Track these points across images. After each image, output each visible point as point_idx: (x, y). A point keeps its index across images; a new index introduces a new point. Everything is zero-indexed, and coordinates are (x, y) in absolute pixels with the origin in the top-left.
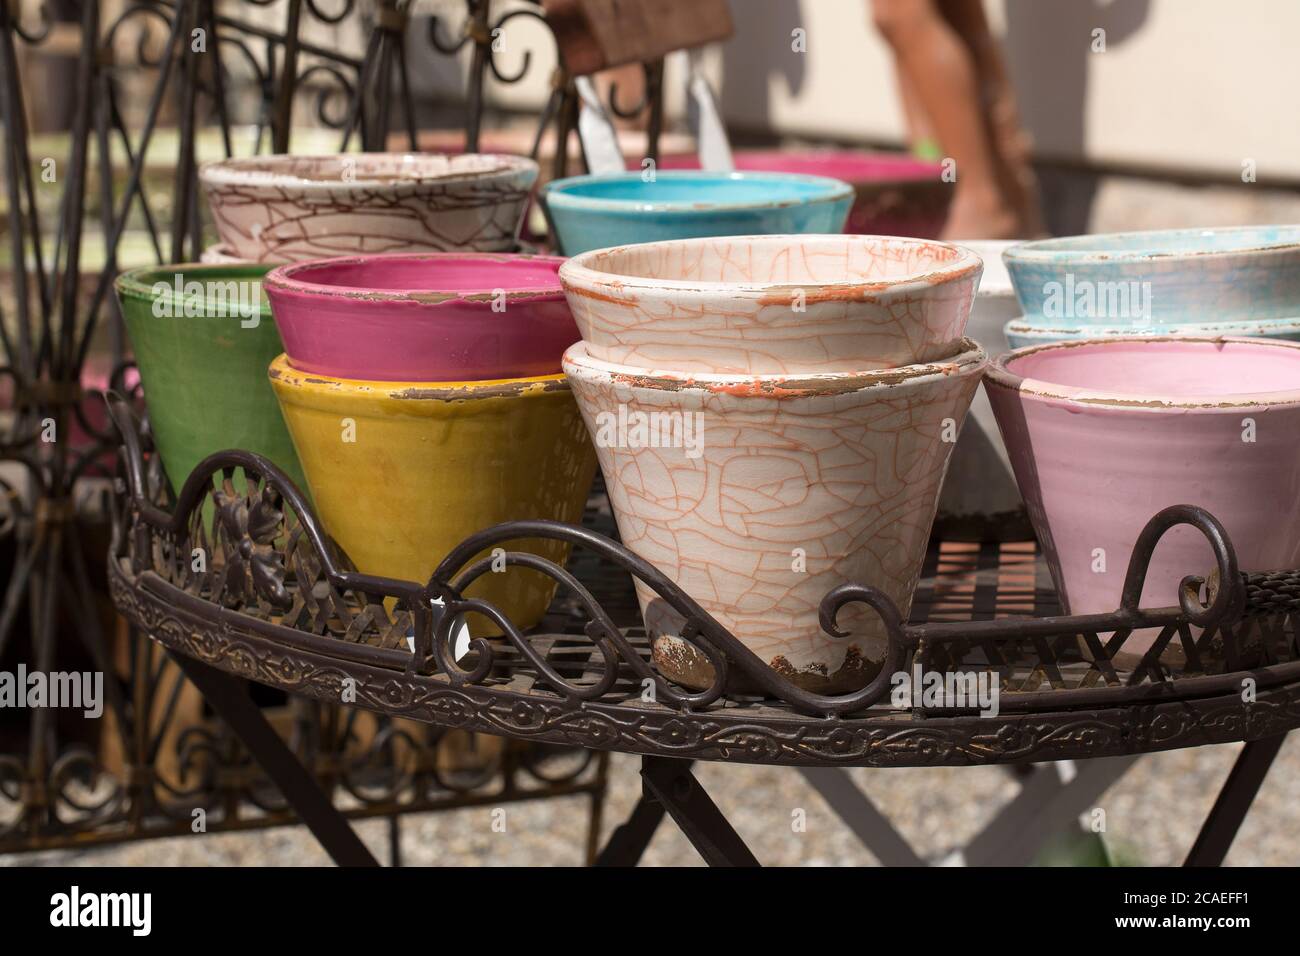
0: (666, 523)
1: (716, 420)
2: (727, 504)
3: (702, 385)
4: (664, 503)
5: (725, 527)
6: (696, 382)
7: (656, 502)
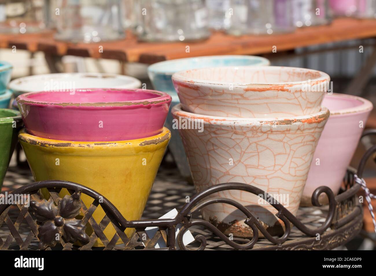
0: (266, 176)
1: (300, 133)
2: (293, 165)
3: (299, 121)
4: (268, 169)
5: (289, 173)
6: (297, 120)
7: (264, 169)
